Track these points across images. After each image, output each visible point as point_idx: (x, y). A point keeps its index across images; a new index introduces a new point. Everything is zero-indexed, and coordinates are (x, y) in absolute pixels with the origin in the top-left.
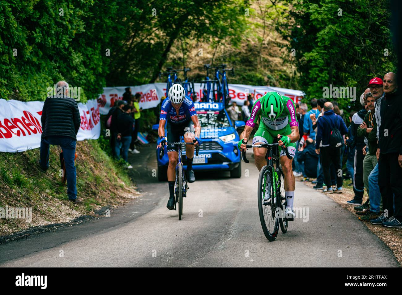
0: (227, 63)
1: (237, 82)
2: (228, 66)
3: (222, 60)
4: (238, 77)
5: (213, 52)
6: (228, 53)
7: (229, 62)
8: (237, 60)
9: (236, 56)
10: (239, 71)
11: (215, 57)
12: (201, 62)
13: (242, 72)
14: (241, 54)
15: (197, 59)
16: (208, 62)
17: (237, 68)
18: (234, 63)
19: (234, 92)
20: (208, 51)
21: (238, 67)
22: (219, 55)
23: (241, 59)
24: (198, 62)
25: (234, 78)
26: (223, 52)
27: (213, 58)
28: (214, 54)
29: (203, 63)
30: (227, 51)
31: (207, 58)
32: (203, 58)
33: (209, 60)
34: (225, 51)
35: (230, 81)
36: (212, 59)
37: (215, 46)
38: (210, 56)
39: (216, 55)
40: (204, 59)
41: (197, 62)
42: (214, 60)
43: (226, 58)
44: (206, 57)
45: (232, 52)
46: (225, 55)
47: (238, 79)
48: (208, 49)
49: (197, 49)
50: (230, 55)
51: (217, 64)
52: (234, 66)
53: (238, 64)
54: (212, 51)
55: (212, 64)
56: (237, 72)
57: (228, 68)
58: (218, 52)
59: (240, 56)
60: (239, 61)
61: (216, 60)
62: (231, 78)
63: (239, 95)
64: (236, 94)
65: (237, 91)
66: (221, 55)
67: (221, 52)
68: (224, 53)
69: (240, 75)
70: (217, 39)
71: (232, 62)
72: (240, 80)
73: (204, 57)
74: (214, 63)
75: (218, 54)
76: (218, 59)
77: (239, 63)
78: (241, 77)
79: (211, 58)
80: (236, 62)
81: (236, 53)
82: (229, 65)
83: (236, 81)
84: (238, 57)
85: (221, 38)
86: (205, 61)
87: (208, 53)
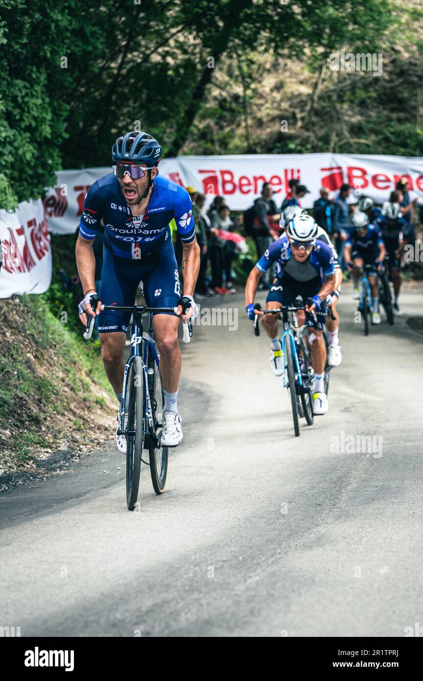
0: (346, 106)
1: (372, 150)
2: (350, 113)
3: (335, 98)
4: (373, 137)
5: (314, 81)
6: (348, 82)
7: (352, 102)
8: (370, 98)
9: (366, 87)
10: (375, 123)
11: (318, 91)
12: (285, 105)
13: (383, 125)
14: (380, 84)
15: (275, 98)
16: (302, 104)
17: (370, 116)
18: (363, 104)
19: (364, 172)
20: (302, 77)
21: (373, 114)
22: (327, 87)
23: (379, 95)
24: (279, 105)
25: (363, 141)
26: (336, 80)
27: (314, 93)
28: (315, 86)
29: (291, 106)
30: (347, 76)
31: (300, 95)
32: (289, 95)
33: (304, 98)
34: (341, 78)
35: (355, 146)
36: (310, 97)
37: (318, 65)
38: (305, 90)
39: (321, 87)
40: (291, 97)
41: (275, 105)
42: (316, 98)
43: (344, 92)
44: (296, 93)
45: (357, 78)
46: (340, 85)
47: (374, 142)
48: (302, 74)
49: (275, 75)
50: (353, 87)
51: (324, 108)
52: (364, 110)
53: (373, 107)
54: (311, 78)
55: (312, 108)
56: (371, 126)
57: (350, 116)
58: (324, 80)
59: (377, 87)
60: (375, 100)
61: (321, 98)
62: (356, 140)
63: (375, 179)
64: (369, 178)
65: (372, 170)
66: (332, 88)
67: (333, 80)
68: (340, 82)
69: (377, 133)
70: (321, 50)
71: (357, 101)
72: (379, 143)
73: (292, 93)
74: (316, 105)
75: (326, 83)
76: (326, 97)
77: (375, 104)
78: (381, 137)
79: (309, 94)
80: (368, 101)
81: (367, 81)
82: (352, 109)
83: (368, 146)
84: (371, 89)
85: (331, 46)
86: (296, 101)
87: (302, 82)
